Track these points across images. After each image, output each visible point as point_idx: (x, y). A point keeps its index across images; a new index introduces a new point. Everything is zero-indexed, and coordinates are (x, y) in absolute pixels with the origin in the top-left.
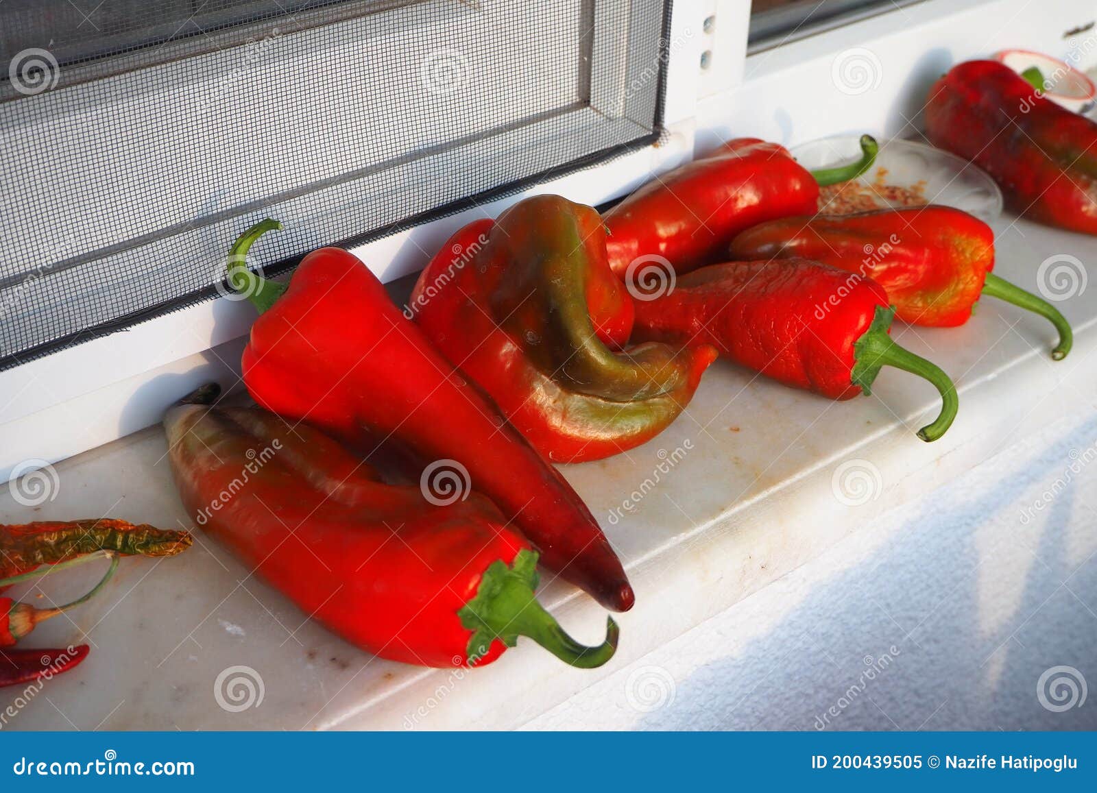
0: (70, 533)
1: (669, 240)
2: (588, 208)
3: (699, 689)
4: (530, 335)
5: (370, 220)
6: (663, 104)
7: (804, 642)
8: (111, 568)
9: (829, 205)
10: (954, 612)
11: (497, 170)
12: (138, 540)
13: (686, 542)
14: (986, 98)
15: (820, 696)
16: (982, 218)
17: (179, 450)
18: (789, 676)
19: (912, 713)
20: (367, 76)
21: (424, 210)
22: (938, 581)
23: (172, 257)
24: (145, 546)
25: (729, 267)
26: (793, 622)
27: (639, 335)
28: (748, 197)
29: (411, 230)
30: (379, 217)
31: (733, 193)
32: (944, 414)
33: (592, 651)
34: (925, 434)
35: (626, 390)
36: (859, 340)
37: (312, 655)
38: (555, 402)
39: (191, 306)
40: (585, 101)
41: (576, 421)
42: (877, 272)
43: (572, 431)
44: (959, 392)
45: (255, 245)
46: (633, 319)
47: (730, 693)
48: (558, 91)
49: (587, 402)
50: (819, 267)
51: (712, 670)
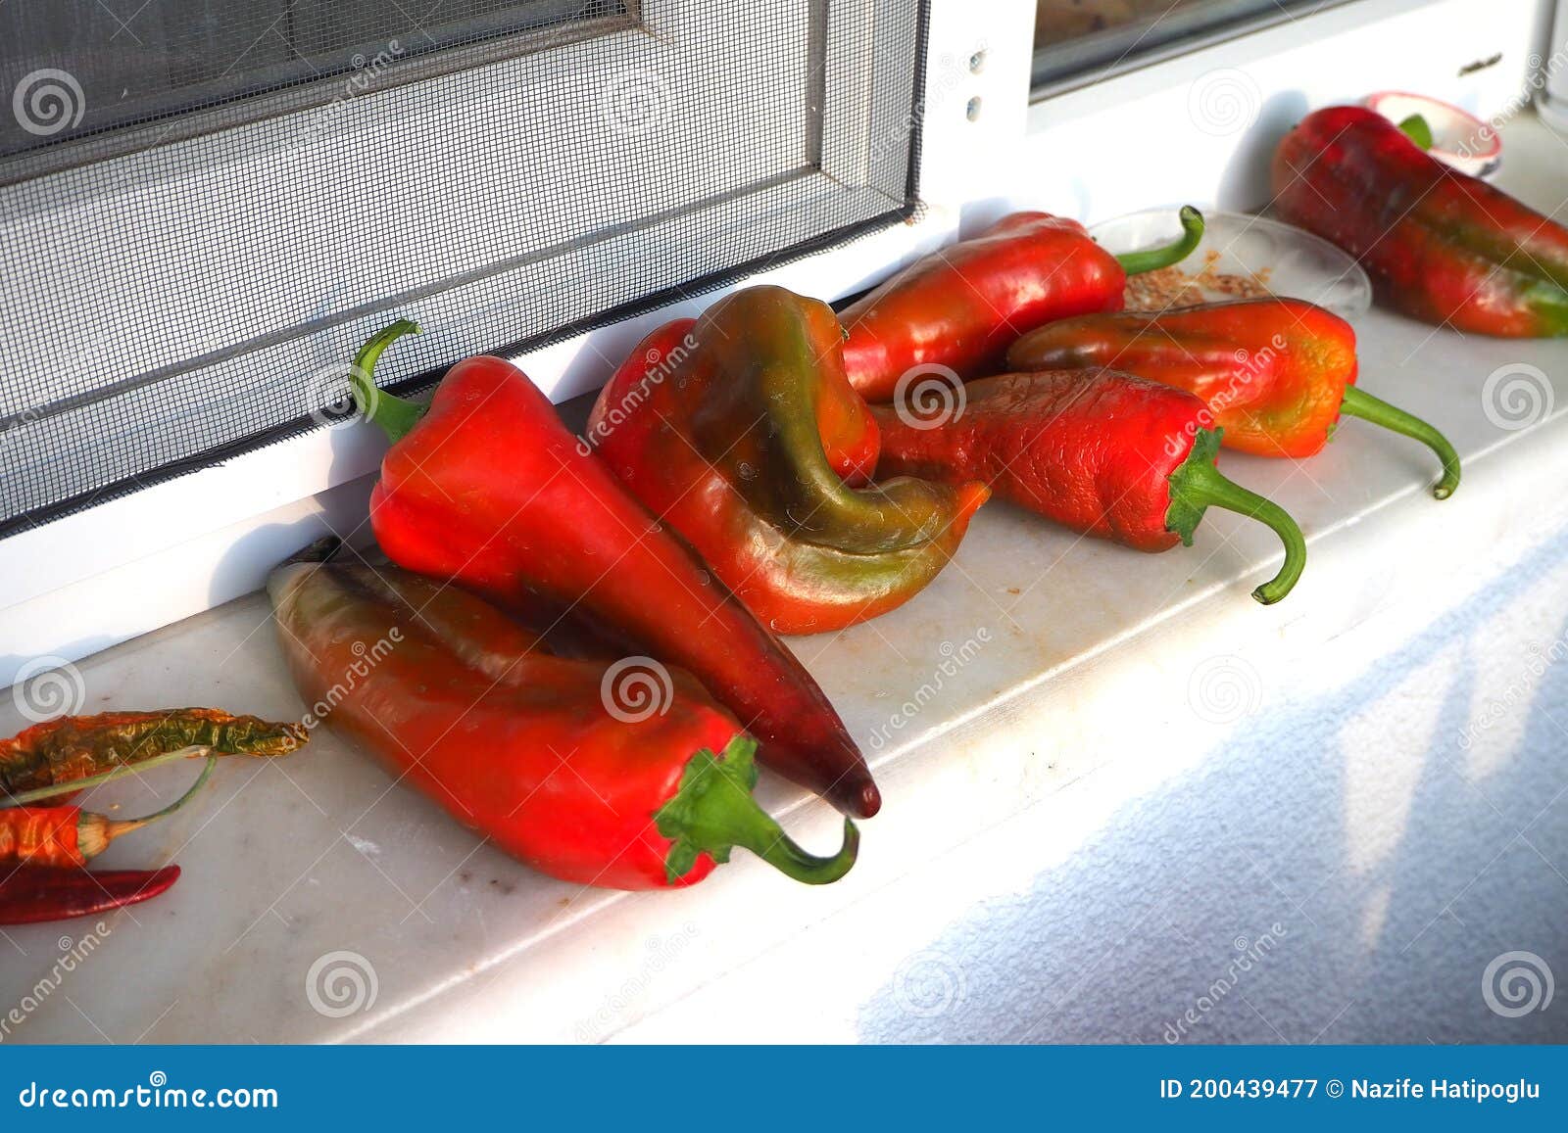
0: (151, 726)
1: (928, 346)
2: (820, 303)
3: (973, 934)
4: (744, 468)
5: (534, 321)
6: (919, 168)
7: (1112, 876)
8: (206, 769)
9: (1141, 301)
10: (1314, 840)
11: (699, 256)
12: (240, 735)
13: (950, 733)
14: (1350, 157)
15: (1134, 948)
16: (1343, 315)
17: (291, 619)
18: (1092, 920)
19: (1260, 975)
20: (529, 134)
21: (604, 308)
22: (1290, 797)
23: (278, 370)
24: (249, 742)
25: (1006, 380)
26: (1096, 847)
27: (887, 467)
28: (1030, 290)
29: (588, 334)
30: (545, 317)
31: (1010, 284)
32: (1288, 568)
33: (825, 862)
34: (1262, 594)
35: (867, 539)
36: (1175, 473)
37: (466, 877)
38: (777, 555)
39: (303, 434)
40: (815, 166)
41: (805, 580)
42: (1201, 385)
43: (800, 592)
44: (1308, 542)
45: (385, 354)
46: (879, 448)
47: (1013, 940)
48: (779, 151)
49: (820, 555)
50: (1124, 379)
51: (989, 909)
